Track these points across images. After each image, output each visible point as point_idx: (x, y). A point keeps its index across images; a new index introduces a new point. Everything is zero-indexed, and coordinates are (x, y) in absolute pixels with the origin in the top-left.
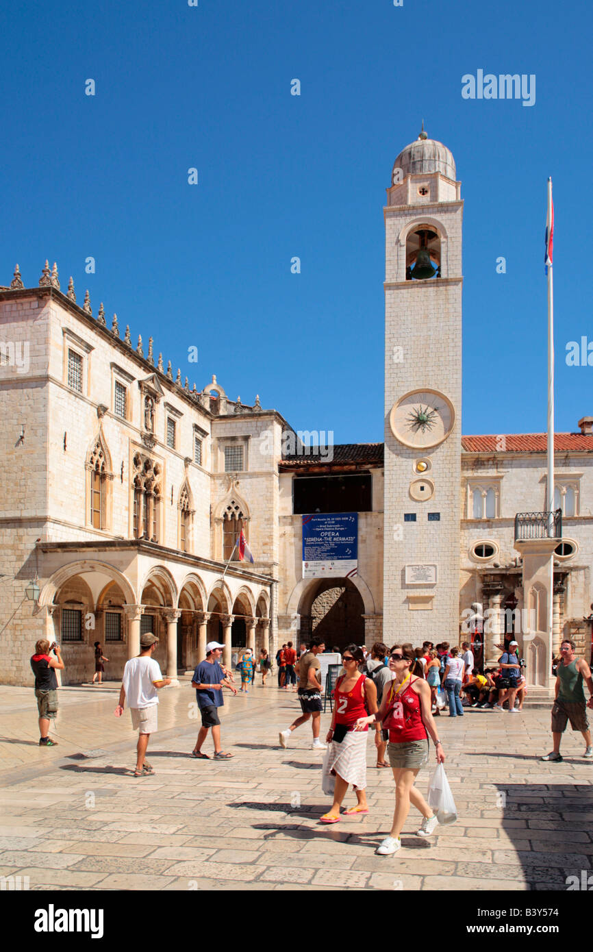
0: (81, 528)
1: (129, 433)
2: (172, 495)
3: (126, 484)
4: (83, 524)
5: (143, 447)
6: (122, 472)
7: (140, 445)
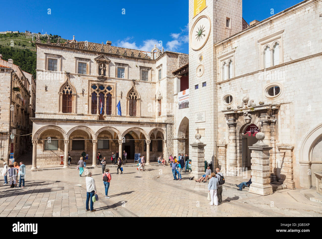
0: (55, 114)
1: (88, 78)
2: (121, 95)
3: (86, 96)
4: (57, 112)
5: (97, 81)
6: (83, 92)
7: (95, 81)
